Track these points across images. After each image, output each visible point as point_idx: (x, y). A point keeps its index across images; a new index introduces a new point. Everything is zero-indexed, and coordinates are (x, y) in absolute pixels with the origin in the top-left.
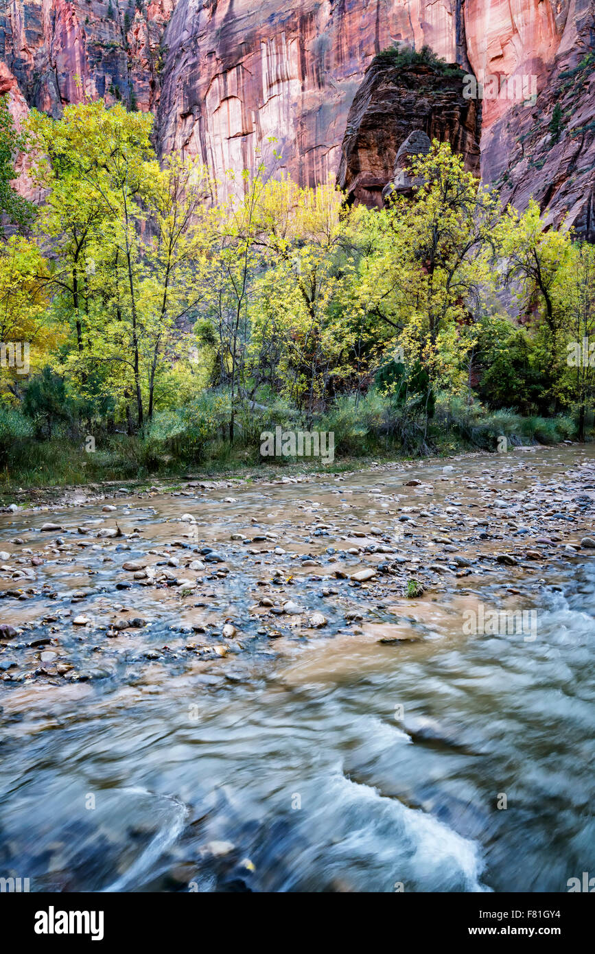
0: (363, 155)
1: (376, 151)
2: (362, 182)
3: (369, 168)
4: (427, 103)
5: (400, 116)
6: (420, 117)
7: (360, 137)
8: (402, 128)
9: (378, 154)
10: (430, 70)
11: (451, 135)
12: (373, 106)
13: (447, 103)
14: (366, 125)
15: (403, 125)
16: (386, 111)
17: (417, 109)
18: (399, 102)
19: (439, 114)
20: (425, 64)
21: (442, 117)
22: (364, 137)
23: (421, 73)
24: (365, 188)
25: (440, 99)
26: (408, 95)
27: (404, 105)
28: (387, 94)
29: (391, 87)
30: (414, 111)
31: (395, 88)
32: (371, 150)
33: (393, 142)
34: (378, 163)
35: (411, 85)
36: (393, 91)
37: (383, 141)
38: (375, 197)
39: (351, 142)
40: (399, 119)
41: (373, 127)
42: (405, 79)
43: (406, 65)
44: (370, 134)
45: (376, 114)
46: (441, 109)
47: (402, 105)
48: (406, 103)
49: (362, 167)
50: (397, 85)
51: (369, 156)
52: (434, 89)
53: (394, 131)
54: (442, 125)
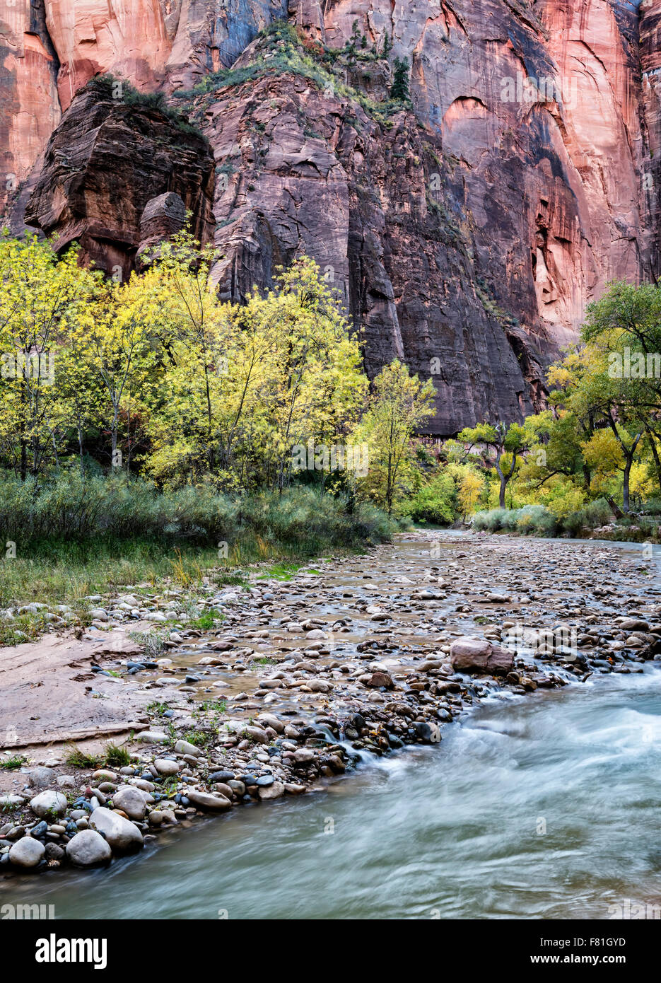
0: (90, 199)
1: (107, 197)
2: (91, 230)
3: (98, 215)
4: (167, 158)
5: (139, 166)
6: (161, 172)
7: (87, 176)
8: (141, 179)
9: (110, 202)
10: (165, 119)
11: (193, 199)
12: (104, 144)
13: (188, 163)
14: (95, 165)
15: (142, 176)
16: (121, 155)
17: (156, 161)
18: (135, 148)
19: (180, 172)
20: (160, 112)
21: (184, 176)
22: (93, 177)
23: (156, 120)
24: (94, 238)
25: (181, 157)
26: (145, 142)
27: (142, 152)
28: (119, 134)
29: (122, 126)
30: (154, 164)
31: (128, 129)
32: (102, 195)
33: (129, 192)
34: (111, 212)
35: (145, 131)
36: (125, 132)
37: (117, 188)
38: (105, 251)
39: (75, 180)
40: (136, 168)
41: (105, 169)
42: (138, 121)
43: (137, 105)
44: (101, 176)
45: (110, 155)
46: (182, 168)
47: (139, 152)
48: (143, 151)
49: (89, 212)
50: (129, 125)
51: (98, 201)
52: (172, 142)
53: (131, 180)
54: (183, 186)
